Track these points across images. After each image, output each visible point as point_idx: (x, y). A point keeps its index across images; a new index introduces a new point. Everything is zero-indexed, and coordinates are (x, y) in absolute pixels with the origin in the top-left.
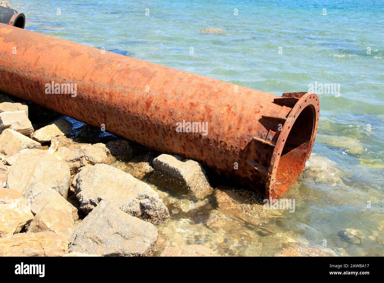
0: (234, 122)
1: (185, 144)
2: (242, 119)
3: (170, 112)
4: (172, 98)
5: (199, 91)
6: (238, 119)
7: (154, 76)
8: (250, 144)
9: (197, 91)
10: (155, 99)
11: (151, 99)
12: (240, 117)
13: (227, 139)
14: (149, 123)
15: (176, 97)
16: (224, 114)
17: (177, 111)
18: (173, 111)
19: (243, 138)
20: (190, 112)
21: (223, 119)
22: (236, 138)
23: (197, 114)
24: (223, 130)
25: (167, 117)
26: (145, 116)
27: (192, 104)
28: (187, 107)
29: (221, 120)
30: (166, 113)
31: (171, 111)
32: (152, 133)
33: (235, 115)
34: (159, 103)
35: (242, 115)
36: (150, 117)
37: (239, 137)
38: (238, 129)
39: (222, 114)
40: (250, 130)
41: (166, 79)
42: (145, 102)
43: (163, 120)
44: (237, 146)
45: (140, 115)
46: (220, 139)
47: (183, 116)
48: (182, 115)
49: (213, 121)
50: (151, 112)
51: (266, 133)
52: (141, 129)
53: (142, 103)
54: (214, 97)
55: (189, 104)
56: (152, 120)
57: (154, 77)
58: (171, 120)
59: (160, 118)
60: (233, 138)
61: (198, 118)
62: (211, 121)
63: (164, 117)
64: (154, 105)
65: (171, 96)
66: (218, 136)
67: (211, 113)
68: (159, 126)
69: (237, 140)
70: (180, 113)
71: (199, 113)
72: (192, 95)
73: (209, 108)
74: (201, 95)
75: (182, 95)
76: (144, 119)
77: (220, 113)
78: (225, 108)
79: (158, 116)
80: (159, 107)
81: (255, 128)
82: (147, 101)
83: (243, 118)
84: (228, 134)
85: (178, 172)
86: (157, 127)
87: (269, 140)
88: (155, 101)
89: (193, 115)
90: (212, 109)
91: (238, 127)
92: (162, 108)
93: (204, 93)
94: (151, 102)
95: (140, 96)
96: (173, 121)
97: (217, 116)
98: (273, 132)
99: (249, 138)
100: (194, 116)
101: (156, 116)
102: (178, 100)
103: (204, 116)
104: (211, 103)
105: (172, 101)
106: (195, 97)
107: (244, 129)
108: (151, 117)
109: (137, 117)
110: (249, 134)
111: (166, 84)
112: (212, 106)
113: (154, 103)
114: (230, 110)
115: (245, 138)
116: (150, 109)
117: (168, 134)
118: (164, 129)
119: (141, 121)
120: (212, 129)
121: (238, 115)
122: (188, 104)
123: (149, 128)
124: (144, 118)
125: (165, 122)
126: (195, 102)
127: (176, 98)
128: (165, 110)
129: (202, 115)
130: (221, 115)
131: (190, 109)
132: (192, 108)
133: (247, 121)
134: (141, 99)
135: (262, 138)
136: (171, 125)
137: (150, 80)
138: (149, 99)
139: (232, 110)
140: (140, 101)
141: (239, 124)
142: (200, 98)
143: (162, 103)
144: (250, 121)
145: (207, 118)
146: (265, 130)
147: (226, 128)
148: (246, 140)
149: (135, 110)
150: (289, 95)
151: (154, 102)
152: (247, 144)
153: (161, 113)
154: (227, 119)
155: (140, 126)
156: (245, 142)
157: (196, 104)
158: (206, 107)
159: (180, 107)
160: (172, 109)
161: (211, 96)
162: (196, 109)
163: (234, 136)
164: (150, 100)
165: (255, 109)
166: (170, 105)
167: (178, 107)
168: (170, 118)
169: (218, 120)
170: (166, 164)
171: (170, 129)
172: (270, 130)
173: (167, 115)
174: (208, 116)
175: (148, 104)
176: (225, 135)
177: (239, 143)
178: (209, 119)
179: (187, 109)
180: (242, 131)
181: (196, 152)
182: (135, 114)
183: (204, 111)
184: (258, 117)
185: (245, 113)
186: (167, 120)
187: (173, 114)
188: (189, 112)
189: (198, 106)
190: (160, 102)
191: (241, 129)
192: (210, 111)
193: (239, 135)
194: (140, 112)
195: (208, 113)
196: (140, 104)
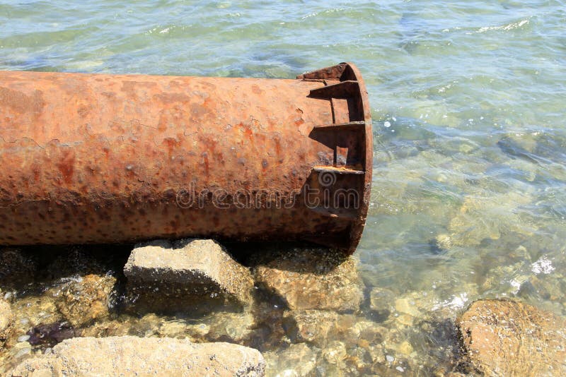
0: (268, 151)
1: (177, 217)
2: (281, 142)
3: (128, 170)
4: (119, 142)
5: (167, 112)
6: (273, 144)
7: (44, 104)
8: (309, 180)
9: (163, 112)
10: (78, 153)
11: (70, 156)
12: (275, 140)
13: (266, 185)
14: (81, 204)
15: (126, 137)
16: (242, 142)
17: (143, 163)
18: (133, 166)
19: (294, 175)
20: (173, 158)
21: (245, 152)
22: (282, 179)
23: (189, 157)
24: (254, 171)
25: (124, 182)
26: (68, 194)
27: (170, 142)
28: (161, 150)
29: (243, 154)
30: (119, 175)
31: (129, 168)
32: (93, 220)
33: (264, 138)
34: (93, 160)
35: (277, 136)
36: (80, 192)
37: (286, 175)
38: (281, 162)
39: (239, 143)
40: (302, 158)
41: (78, 103)
42: (57, 165)
43: (116, 190)
44: (288, 191)
45: (54, 195)
46: (251, 189)
47: (161, 169)
48: (157, 169)
49: (228, 162)
50: (80, 182)
51: (332, 155)
52: (59, 220)
53: (49, 171)
54: (205, 115)
55: (162, 143)
56: (88, 197)
57: (45, 107)
58: (135, 185)
59: (107, 188)
60: (276, 180)
61: (195, 163)
62: (223, 162)
63: (116, 184)
64: (82, 167)
65: (115, 138)
66: (246, 185)
67: (218, 148)
68: (109, 203)
69: (285, 180)
70: (151, 166)
71: (192, 154)
72: (159, 124)
73: (209, 140)
74: (177, 118)
75: (138, 129)
76: (65, 200)
77: (234, 143)
78: (239, 131)
79: (101, 184)
80: (97, 167)
81: (310, 152)
82: (59, 162)
83: (280, 139)
84: (265, 175)
85: (197, 274)
86: (106, 207)
87: (342, 164)
88: (80, 158)
89: (182, 163)
90: (215, 139)
91: (281, 159)
92: (105, 167)
93: (181, 114)
94: (72, 161)
95: (37, 156)
96: (140, 185)
97: (231, 151)
98: (343, 149)
99: (305, 171)
100: (186, 164)
101: (96, 185)
102: (133, 141)
103: (206, 158)
104: (207, 128)
105: (123, 147)
106: (167, 126)
107: (291, 159)
108: (82, 191)
109: (47, 202)
110: (302, 164)
111: (86, 115)
112: (212, 134)
113: (80, 162)
114: (248, 131)
115: (298, 173)
116: (74, 177)
117: (135, 211)
118: (123, 206)
119: (59, 206)
120: (231, 175)
121: (269, 137)
122: (160, 144)
123: (85, 213)
124: (66, 197)
125: (121, 191)
126: (174, 136)
127: (130, 139)
128: (112, 169)
129: (202, 156)
130: (239, 146)
131: (169, 153)
132: (174, 148)
133: (291, 143)
134: (42, 162)
135: (327, 164)
136: (138, 194)
137: (39, 116)
138: (64, 157)
139: (254, 131)
140: (43, 167)
141: (278, 152)
142: (179, 126)
143: (100, 158)
144: (296, 142)
145: (214, 159)
146: (327, 149)
147: (259, 167)
148: (302, 176)
149: (36, 190)
150: (315, 76)
151: (79, 160)
152: (304, 182)
153: (107, 176)
154: (254, 150)
155: (59, 216)
156: (300, 179)
157: (178, 140)
158: (201, 139)
159: (147, 155)
160: (131, 163)
161: (197, 115)
162: (184, 148)
163: (277, 175)
164: (66, 159)
165: (292, 117)
166: (123, 157)
167: (140, 155)
168: (131, 181)
169: (236, 157)
170: (163, 270)
171: (137, 203)
172: (338, 148)
173: (122, 179)
174: (214, 154)
175: (67, 169)
176: (260, 178)
177: (289, 185)
178: (218, 160)
179: (162, 153)
180: (290, 163)
181: (203, 224)
182: (36, 196)
183: (200, 148)
184: (305, 130)
185: (280, 130)
186: (127, 187)
187: (135, 172)
188: (170, 158)
189: (184, 142)
190: (93, 156)
191: (286, 161)
192: (214, 143)
193: (286, 172)
194: (50, 190)
195: (212, 149)
196: (44, 174)
